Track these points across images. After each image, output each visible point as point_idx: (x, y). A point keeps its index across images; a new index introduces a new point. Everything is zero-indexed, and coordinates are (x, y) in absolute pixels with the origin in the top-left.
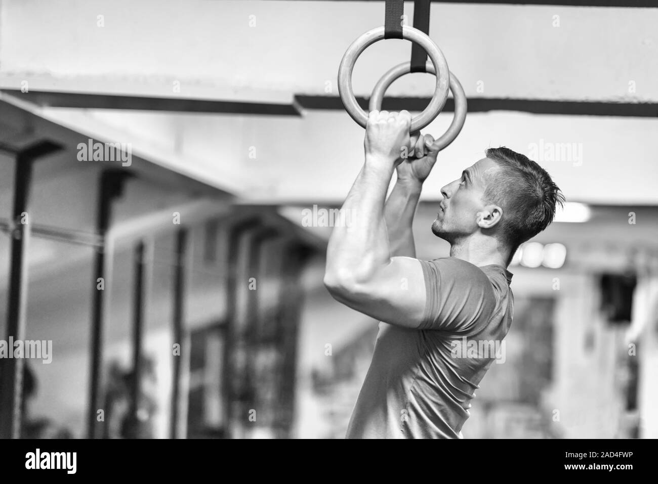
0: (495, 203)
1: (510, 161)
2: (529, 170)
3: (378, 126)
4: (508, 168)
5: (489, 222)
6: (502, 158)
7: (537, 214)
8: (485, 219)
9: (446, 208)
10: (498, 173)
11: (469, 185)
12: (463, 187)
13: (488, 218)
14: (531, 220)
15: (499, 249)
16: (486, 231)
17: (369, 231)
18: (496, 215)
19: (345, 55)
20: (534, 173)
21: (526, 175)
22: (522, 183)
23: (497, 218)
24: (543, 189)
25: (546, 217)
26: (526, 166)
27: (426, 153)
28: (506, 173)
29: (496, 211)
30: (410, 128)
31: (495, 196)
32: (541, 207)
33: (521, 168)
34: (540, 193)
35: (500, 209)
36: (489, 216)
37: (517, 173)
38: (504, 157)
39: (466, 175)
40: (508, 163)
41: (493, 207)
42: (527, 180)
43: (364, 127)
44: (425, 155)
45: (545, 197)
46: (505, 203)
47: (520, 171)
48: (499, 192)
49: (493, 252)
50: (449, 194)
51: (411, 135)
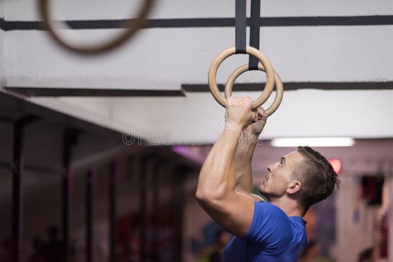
0: (298, 179)
1: (310, 155)
2: (320, 162)
3: (233, 106)
4: (308, 160)
5: (292, 190)
6: (305, 153)
7: (322, 189)
8: (290, 188)
9: (268, 178)
10: (302, 162)
11: (284, 166)
12: (280, 167)
13: (292, 188)
14: (318, 192)
15: (297, 208)
16: (290, 196)
17: (225, 169)
18: (297, 187)
19: (212, 63)
20: (323, 164)
21: (318, 165)
22: (315, 170)
23: (297, 188)
24: (327, 174)
25: (327, 192)
26: (319, 159)
27: (260, 118)
28: (306, 162)
29: (297, 184)
30: (252, 107)
31: (298, 175)
32: (325, 185)
33: (316, 160)
34: (325, 176)
35: (300, 183)
36: (293, 187)
37: (313, 163)
38: (307, 152)
39: (283, 160)
40: (308, 157)
41: (296, 181)
42: (318, 168)
43: (225, 107)
44: (259, 120)
45: (328, 180)
46: (303, 180)
47: (315, 162)
48: (300, 173)
49: (294, 209)
50: (271, 170)
51: (253, 111)
